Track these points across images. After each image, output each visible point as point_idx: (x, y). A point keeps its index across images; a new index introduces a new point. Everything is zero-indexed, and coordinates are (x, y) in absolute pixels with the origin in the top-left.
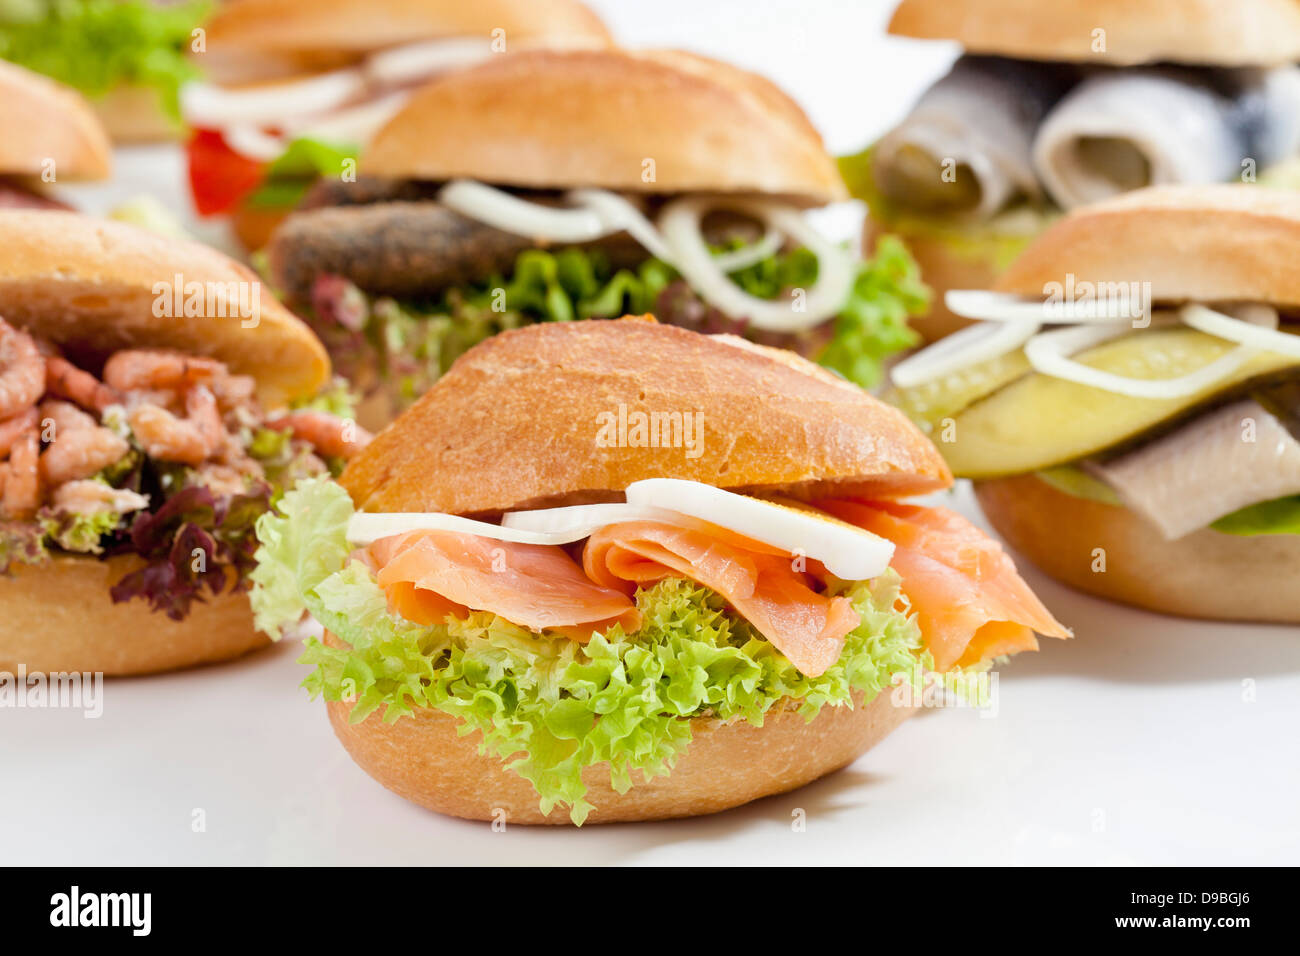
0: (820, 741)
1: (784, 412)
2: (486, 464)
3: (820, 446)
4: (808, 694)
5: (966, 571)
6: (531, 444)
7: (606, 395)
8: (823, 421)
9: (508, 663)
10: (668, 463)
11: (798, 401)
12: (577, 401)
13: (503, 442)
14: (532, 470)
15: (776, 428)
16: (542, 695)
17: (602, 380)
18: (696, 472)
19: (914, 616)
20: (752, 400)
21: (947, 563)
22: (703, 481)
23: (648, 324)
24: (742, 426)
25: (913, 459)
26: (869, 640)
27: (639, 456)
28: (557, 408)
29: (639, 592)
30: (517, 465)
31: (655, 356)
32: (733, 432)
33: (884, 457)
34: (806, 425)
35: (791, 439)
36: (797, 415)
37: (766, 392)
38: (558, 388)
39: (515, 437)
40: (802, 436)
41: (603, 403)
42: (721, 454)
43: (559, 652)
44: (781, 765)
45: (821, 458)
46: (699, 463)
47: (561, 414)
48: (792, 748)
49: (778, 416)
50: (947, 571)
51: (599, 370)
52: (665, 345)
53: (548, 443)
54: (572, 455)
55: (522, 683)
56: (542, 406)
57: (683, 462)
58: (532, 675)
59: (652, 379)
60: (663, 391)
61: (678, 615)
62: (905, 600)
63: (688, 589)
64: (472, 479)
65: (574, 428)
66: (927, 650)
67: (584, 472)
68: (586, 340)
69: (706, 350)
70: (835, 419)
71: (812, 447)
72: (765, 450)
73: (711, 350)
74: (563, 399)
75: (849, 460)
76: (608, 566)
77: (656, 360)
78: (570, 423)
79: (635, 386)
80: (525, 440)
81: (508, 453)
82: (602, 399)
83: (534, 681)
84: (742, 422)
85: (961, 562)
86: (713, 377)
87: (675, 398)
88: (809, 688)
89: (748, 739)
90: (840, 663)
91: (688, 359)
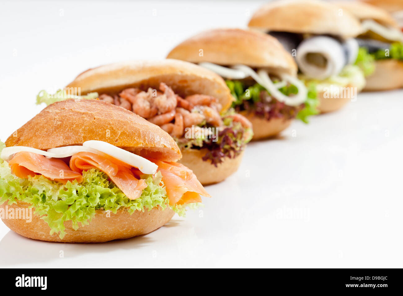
0: (136, 222)
1: (135, 126)
2: (49, 135)
3: (144, 137)
4: (131, 206)
5: (182, 177)
6: (62, 130)
7: (84, 118)
8: (146, 130)
9: (44, 189)
10: (101, 138)
11: (139, 124)
12: (75, 119)
13: (54, 129)
14: (62, 137)
15: (132, 130)
16: (53, 198)
17: (83, 114)
18: (109, 141)
19: (164, 187)
20: (126, 122)
21: (177, 174)
22: (111, 144)
23: (97, 101)
24: (123, 129)
25: (171, 145)
26: (151, 192)
27: (92, 135)
28: (70, 120)
29: (83, 172)
30: (57, 136)
31: (99, 108)
32: (120, 130)
33: (162, 143)
34: (141, 131)
35: (136, 134)
36: (139, 128)
37: (130, 121)
38: (70, 115)
39: (57, 128)
40: (139, 134)
41: (83, 120)
42: (116, 136)
43: (59, 187)
44: (123, 228)
45: (145, 141)
46: (110, 138)
47: (71, 122)
48: (127, 223)
49: (133, 127)
50: (176, 177)
51: (83, 111)
52: (102, 106)
53: (67, 130)
54: (73, 134)
55: (47, 195)
56: (66, 120)
57: (105, 138)
58: (51, 192)
59: (98, 114)
60: (101, 118)
61: (94, 179)
62: (162, 183)
63: (97, 171)
64: (44, 140)
65: (75, 126)
66: (168, 198)
67: (77, 139)
68: (79, 104)
69: (114, 108)
70: (149, 130)
71: (142, 137)
72: (129, 136)
73: (115, 108)
74: (72, 118)
75: (152, 142)
76: (75, 164)
77: (99, 110)
78: (73, 125)
79: (93, 116)
80: (60, 129)
81: (55, 133)
82: (83, 119)
83: (51, 194)
84: (122, 128)
85: (181, 174)
86: (115, 115)
87: (104, 120)
88: (131, 204)
89: (113, 218)
90: (141, 198)
91: (108, 110)
